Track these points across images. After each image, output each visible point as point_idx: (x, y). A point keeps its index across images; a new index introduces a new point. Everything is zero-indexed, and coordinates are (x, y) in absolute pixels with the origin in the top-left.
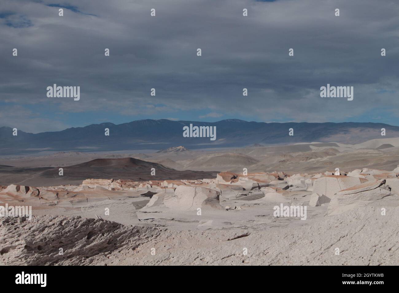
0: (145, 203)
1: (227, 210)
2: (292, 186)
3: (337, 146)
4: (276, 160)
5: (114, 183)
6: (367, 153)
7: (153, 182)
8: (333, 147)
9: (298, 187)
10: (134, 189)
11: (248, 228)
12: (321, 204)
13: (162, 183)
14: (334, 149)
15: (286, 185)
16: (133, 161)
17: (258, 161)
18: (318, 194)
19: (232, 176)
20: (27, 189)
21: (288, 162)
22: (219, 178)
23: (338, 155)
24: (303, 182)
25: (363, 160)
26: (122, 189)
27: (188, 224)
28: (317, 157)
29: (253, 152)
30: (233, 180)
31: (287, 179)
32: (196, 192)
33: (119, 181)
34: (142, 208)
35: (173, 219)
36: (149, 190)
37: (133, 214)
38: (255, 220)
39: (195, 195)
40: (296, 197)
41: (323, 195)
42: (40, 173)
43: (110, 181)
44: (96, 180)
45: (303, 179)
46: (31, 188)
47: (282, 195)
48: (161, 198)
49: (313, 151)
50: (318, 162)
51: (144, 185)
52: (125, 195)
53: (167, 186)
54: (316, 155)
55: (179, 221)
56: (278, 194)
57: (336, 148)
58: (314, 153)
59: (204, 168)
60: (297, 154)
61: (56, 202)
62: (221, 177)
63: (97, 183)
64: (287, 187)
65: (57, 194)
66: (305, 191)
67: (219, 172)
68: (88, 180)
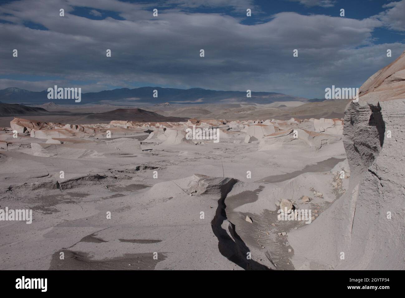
0: (146, 137)
1: (196, 144)
2: (231, 128)
3: (255, 105)
4: (221, 112)
5: (129, 123)
6: (272, 110)
7: (151, 123)
8: (253, 106)
9: (235, 129)
10: (140, 127)
11: (210, 158)
12: (251, 141)
13: (156, 124)
14: (254, 107)
15: (228, 128)
16: (140, 111)
17: (211, 112)
18: (250, 136)
19: (197, 121)
20: (77, 127)
21: (228, 114)
22: (189, 122)
23: (256, 110)
24: (238, 126)
25: (270, 114)
26: (133, 127)
27: (172, 153)
28: (244, 111)
29: (208, 107)
30: (197, 123)
31: (228, 124)
32: (177, 133)
33: (131, 122)
34: (144, 140)
35: (163, 150)
36: (149, 129)
37: (139, 147)
38: (213, 151)
39: (177, 135)
40: (234, 135)
41: (253, 136)
42: (86, 116)
43: (126, 122)
44: (118, 121)
45: (238, 125)
46: (79, 126)
47: (226, 134)
48: (156, 135)
49: (242, 108)
50: (245, 114)
51: (146, 125)
52: (135, 131)
53: (159, 126)
54: (244, 110)
55: (167, 151)
56: (224, 133)
57: (255, 106)
58: (243, 109)
59: (180, 116)
60: (233, 109)
61: (94, 135)
62: (190, 122)
63: (119, 123)
64: (229, 129)
65: (95, 130)
66: (239, 131)
67: (189, 119)
68: (114, 121)
